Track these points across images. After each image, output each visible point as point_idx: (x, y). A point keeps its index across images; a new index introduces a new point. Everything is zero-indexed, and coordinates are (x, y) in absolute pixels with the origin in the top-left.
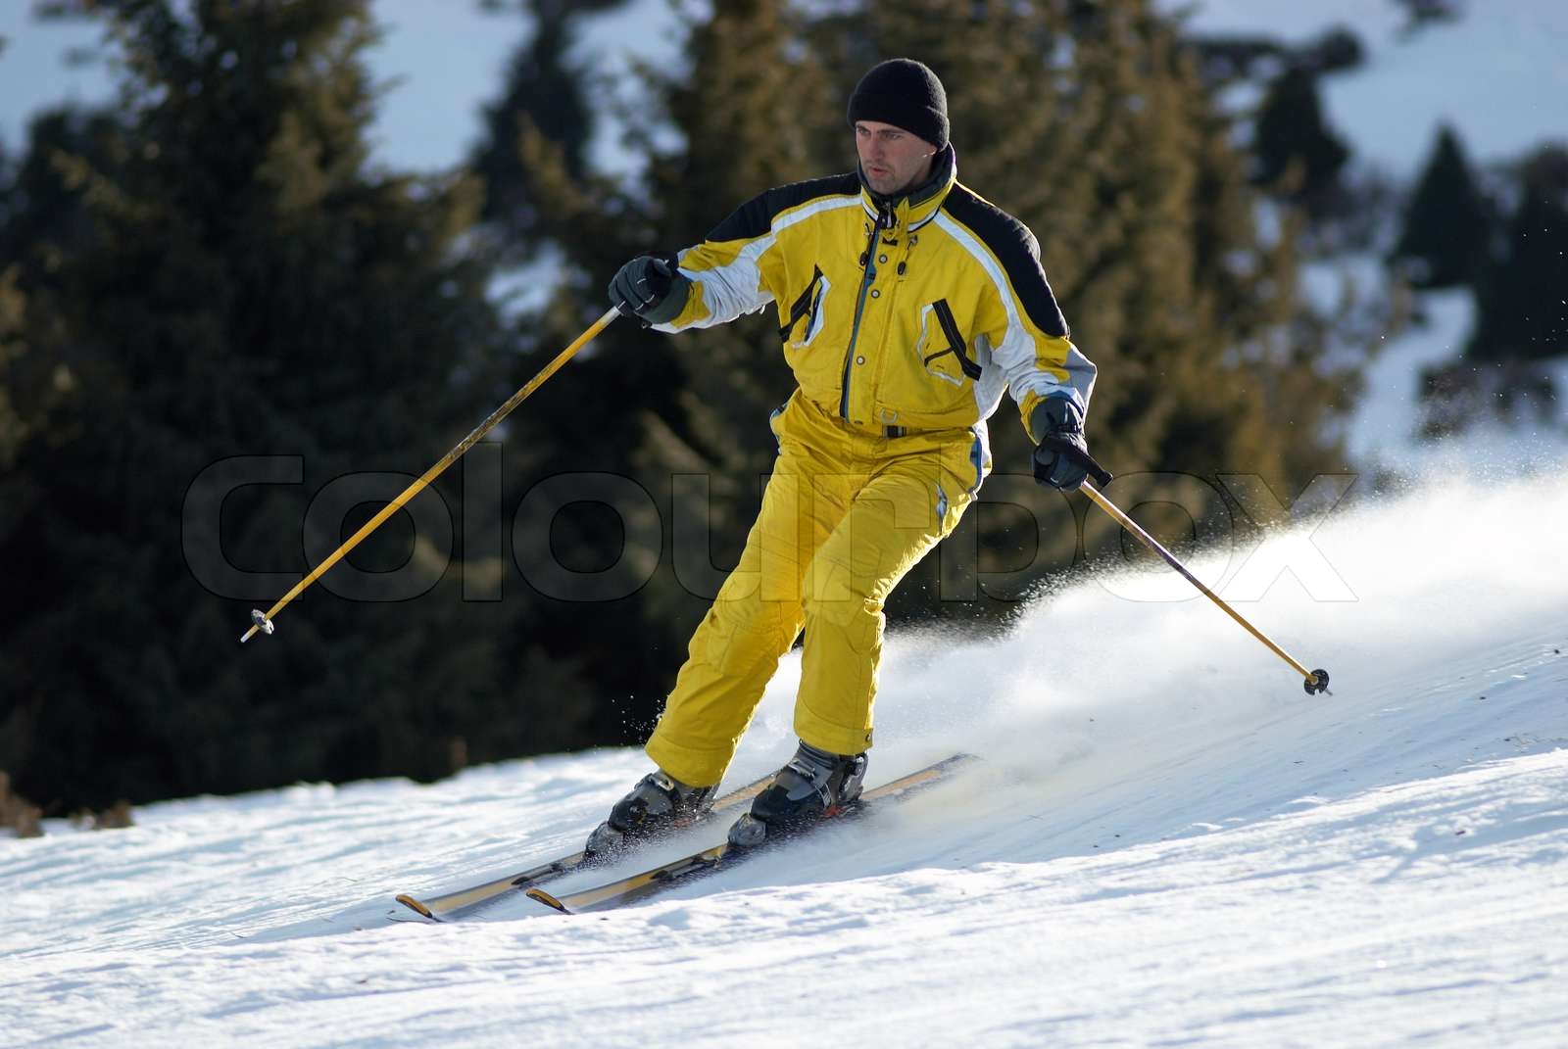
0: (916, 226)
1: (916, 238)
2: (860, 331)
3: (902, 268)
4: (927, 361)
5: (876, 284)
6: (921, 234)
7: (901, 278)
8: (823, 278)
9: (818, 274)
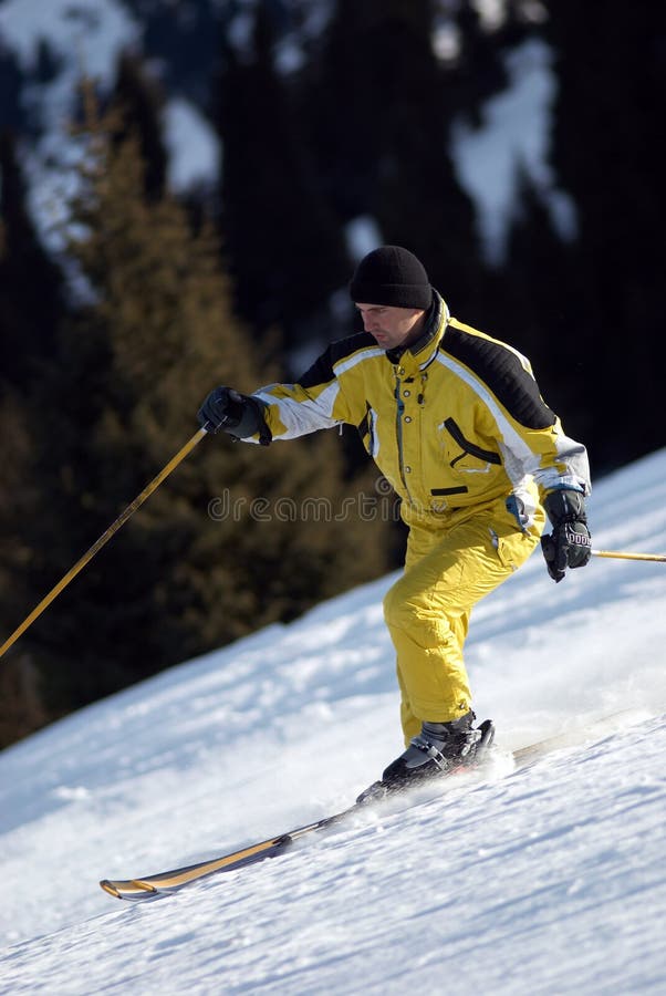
0: (424, 366)
1: (426, 375)
2: (403, 448)
3: (421, 398)
4: (452, 464)
5: (407, 412)
6: (429, 371)
7: (422, 405)
8: (372, 410)
9: (369, 407)
